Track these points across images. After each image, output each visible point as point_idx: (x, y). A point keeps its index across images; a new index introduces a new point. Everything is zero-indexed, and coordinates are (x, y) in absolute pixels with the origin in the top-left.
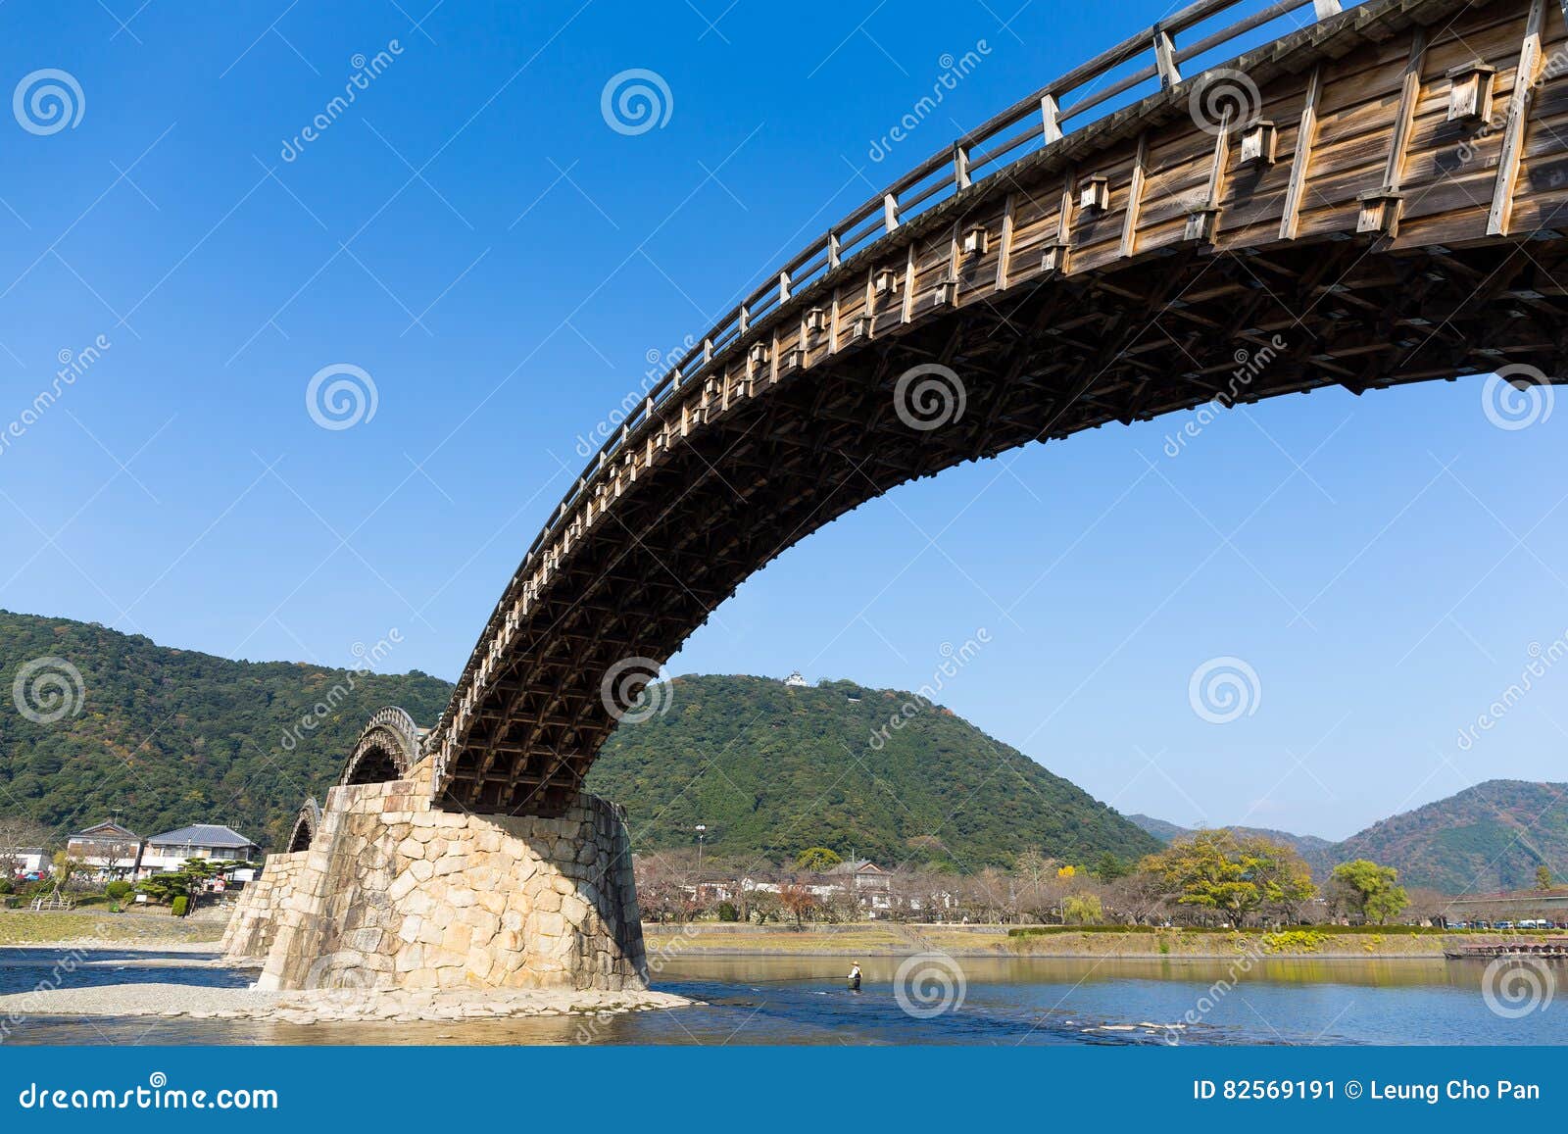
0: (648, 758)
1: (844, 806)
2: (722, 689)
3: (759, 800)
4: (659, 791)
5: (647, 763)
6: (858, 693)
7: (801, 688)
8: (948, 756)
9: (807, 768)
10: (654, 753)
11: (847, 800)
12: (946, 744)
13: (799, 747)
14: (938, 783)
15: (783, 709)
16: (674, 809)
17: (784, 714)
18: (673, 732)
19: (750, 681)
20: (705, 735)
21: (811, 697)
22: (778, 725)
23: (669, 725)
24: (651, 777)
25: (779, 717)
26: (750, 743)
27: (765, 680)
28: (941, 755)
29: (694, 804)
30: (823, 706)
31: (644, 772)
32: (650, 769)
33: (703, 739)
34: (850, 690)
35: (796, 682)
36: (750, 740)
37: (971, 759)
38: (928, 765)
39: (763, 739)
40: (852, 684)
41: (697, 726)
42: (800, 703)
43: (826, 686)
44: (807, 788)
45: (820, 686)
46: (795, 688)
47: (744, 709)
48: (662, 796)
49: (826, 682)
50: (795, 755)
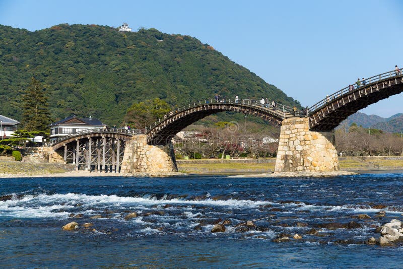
0: (47, 73)
1: (167, 99)
2: (85, 33)
3: (117, 97)
4: (59, 91)
5: (47, 76)
6: (161, 36)
7: (129, 33)
8: (217, 72)
9: (143, 79)
10: (51, 70)
11: (168, 96)
12: (216, 66)
13: (134, 67)
14: (213, 87)
15: (123, 45)
16: (69, 101)
17: (123, 47)
18: (60, 57)
19: (100, 28)
20: (79, 59)
21: (136, 38)
22: (120, 54)
23: (56, 54)
24: (52, 84)
25: (120, 50)
26: (106, 65)
27: (107, 27)
28: (214, 72)
29: (81, 98)
30: (144, 43)
31: (47, 81)
32: (50, 79)
33: (78, 62)
34: (156, 35)
35: (125, 29)
36: (105, 63)
37: (229, 75)
38: (206, 77)
39: (113, 62)
40: (157, 31)
41: (73, 54)
42: (131, 42)
43: (142, 32)
44: (145, 90)
45: (139, 32)
46: (125, 32)
47: (100, 45)
48: (61, 94)
49: (143, 30)
50: (134, 71)
